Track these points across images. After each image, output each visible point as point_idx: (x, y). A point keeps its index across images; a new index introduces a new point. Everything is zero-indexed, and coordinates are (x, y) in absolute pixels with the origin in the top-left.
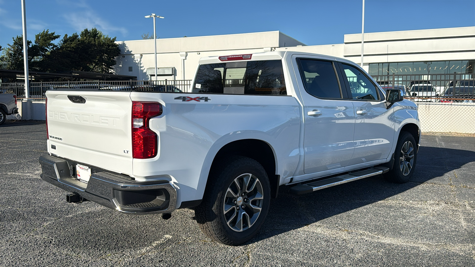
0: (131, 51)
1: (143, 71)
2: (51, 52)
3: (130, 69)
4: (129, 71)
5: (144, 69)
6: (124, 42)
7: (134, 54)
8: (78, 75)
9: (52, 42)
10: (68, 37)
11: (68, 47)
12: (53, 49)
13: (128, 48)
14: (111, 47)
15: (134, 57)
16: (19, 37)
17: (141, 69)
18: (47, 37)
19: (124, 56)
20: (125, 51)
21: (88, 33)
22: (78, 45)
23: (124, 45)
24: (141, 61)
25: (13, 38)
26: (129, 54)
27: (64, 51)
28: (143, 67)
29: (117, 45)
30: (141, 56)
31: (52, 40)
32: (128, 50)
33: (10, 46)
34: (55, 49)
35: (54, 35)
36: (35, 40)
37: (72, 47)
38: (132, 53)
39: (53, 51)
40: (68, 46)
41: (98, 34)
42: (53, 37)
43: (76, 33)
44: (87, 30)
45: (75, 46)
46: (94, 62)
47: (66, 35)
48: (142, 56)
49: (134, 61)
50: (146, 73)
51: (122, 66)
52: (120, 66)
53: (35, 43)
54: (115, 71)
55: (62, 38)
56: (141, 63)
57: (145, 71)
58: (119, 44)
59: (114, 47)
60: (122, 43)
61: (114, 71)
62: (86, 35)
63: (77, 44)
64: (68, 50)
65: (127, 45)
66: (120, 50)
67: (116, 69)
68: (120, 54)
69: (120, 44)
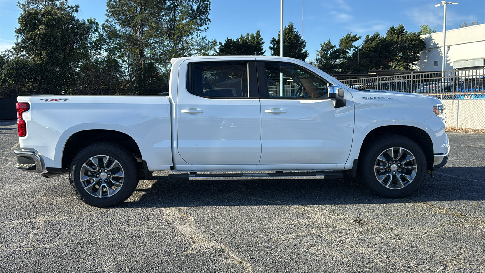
0: (438, 44)
1: (450, 65)
2: (354, 54)
3: (436, 64)
4: (434, 66)
5: (451, 62)
6: (431, 35)
7: (440, 47)
8: (375, 74)
9: (353, 44)
10: (370, 37)
11: (368, 48)
12: (355, 51)
13: (434, 41)
14: (415, 42)
15: (441, 50)
16: (325, 43)
17: (448, 62)
18: (349, 40)
19: (430, 50)
20: (432, 45)
21: (394, 30)
22: (378, 44)
23: (430, 38)
24: (448, 53)
25: (321, 44)
26: (436, 47)
27: (364, 52)
28: (450, 60)
29: (423, 39)
30: (448, 49)
31: (354, 42)
32: (435, 43)
33: (318, 51)
34: (356, 50)
35: (356, 37)
36: (339, 44)
37: (372, 47)
38: (438, 45)
39: (355, 52)
40: (368, 46)
41: (405, 29)
42: (355, 39)
43: (377, 33)
44: (394, 28)
45: (374, 45)
46: (396, 60)
47: (368, 36)
48: (450, 48)
49: (440, 55)
50: (452, 67)
51: (427, 61)
52: (425, 62)
53: (339, 46)
54: (420, 67)
55: (363, 39)
56: (448, 56)
57: (451, 65)
58: (425, 38)
59: (418, 42)
60: (428, 36)
61: (418, 67)
62: (392, 32)
63: (376, 43)
64: (368, 50)
65: (433, 38)
66: (425, 44)
67: (421, 65)
68: (426, 48)
69: (427, 37)
